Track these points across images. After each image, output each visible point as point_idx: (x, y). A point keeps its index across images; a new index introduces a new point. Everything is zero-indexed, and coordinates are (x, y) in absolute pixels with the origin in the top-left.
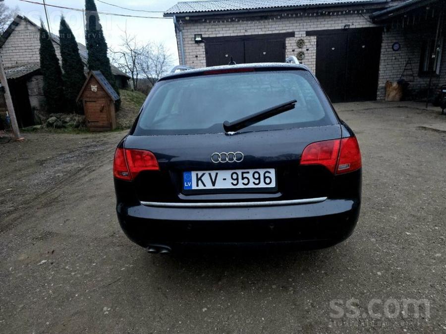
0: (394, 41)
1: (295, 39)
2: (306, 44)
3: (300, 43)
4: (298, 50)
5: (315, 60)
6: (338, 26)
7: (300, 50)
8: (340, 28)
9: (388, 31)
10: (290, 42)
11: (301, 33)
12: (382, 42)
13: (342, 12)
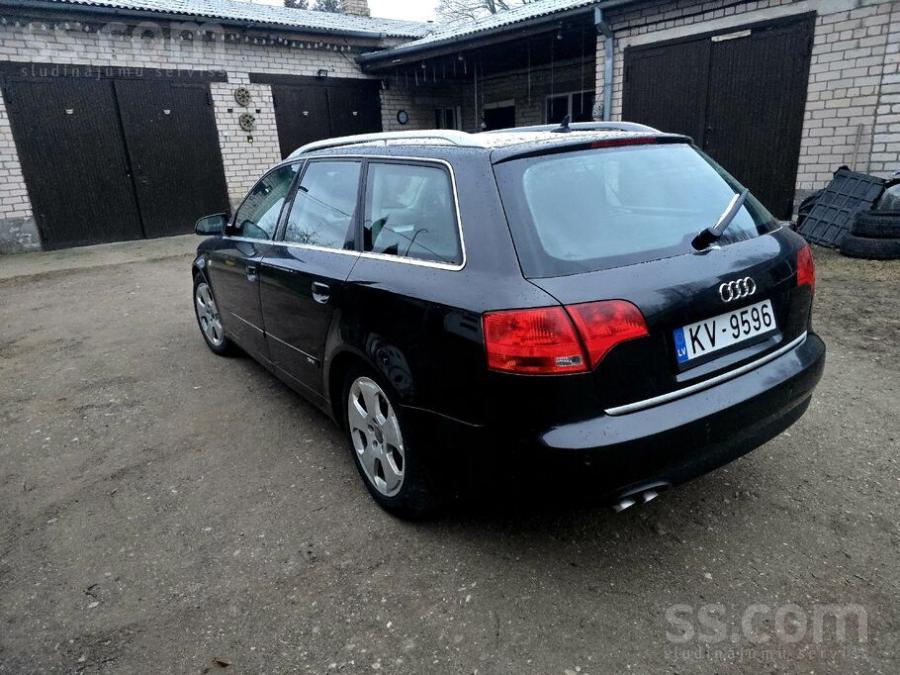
0: (398, 107)
1: (230, 87)
2: (254, 99)
3: (242, 97)
4: (239, 111)
5: (276, 133)
6: (307, 70)
7: (244, 110)
8: (311, 74)
9: (388, 88)
10: (221, 92)
11: (239, 75)
12: (380, 109)
13: (313, 44)
